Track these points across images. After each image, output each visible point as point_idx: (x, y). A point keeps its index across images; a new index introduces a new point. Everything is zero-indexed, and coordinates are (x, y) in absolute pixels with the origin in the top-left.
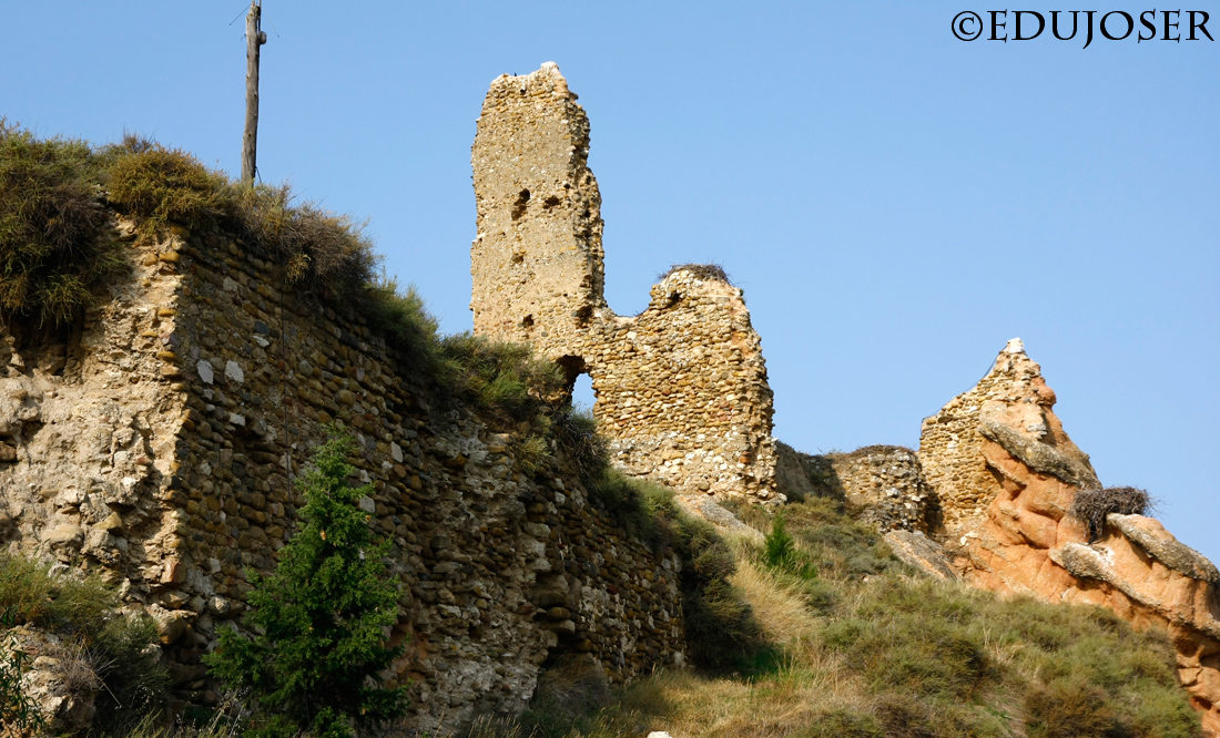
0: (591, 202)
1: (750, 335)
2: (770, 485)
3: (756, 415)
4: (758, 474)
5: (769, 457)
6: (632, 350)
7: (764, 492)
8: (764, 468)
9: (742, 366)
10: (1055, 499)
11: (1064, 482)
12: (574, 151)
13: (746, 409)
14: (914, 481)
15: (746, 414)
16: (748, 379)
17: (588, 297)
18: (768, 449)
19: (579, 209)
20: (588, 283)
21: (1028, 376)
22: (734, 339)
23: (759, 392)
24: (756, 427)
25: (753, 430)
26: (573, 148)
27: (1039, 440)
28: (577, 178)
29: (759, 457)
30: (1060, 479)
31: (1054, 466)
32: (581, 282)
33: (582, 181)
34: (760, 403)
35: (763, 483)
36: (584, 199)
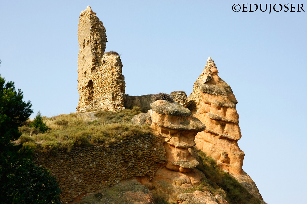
0: (97, 40)
1: (117, 68)
2: (121, 105)
3: (116, 88)
4: (117, 103)
5: (120, 98)
6: (98, 76)
7: (119, 108)
8: (119, 101)
9: (113, 76)
10: (208, 99)
11: (210, 94)
12: (91, 28)
13: (114, 87)
14: (182, 99)
15: (114, 88)
16: (114, 79)
17: (94, 64)
18: (120, 96)
19: (93, 42)
20: (94, 61)
21: (210, 67)
22: (112, 69)
23: (116, 82)
24: (116, 91)
25: (116, 92)
26: (91, 27)
27: (204, 84)
28: (94, 34)
29: (117, 99)
30: (208, 94)
31: (206, 90)
32: (92, 61)
33: (95, 35)
34: (117, 85)
35: (118, 105)
36: (95, 39)
